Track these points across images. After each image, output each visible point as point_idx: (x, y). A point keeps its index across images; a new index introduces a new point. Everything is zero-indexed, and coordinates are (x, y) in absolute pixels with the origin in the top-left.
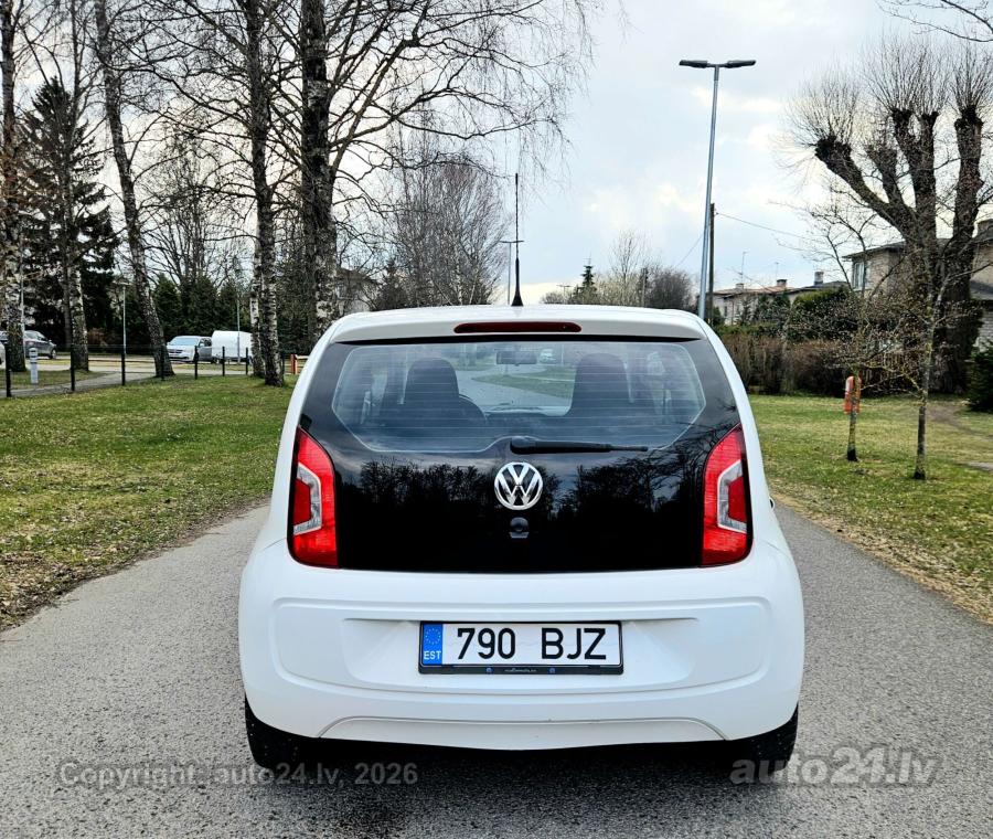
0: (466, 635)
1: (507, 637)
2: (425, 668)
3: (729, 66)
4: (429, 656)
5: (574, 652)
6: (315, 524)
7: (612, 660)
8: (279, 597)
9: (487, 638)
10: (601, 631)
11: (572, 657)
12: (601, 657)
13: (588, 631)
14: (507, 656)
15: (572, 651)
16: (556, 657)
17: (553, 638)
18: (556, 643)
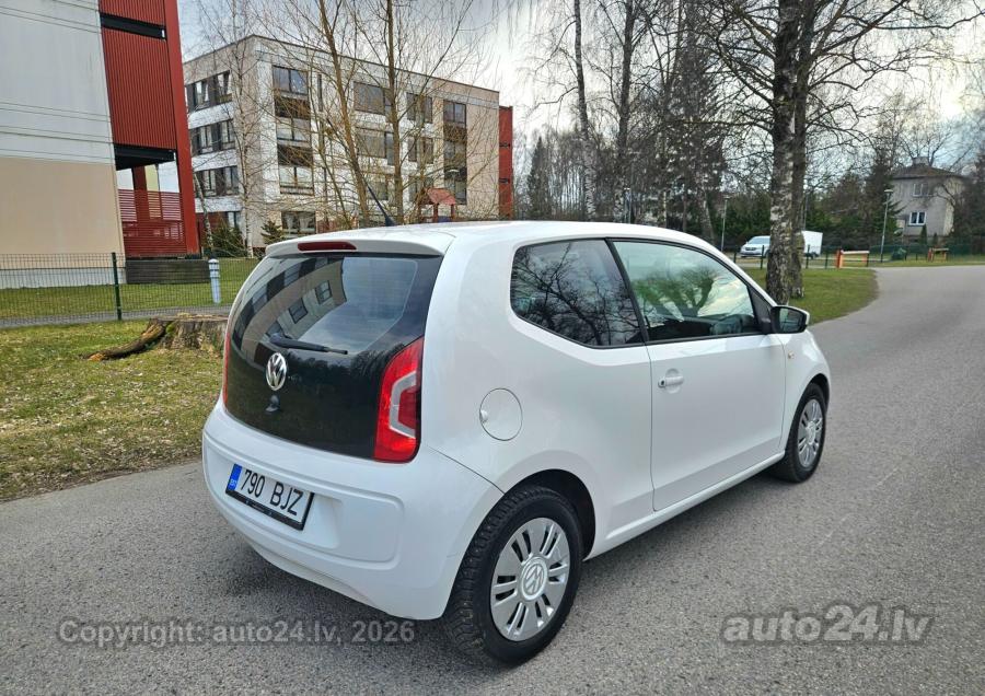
0: (248, 475)
1: (262, 482)
2: (228, 492)
4: (233, 483)
5: (284, 505)
7: (300, 520)
9: (254, 481)
10: (301, 494)
11: (283, 508)
12: (295, 514)
13: (296, 491)
14: (257, 496)
15: (283, 503)
16: (276, 504)
17: (279, 490)
18: (279, 495)
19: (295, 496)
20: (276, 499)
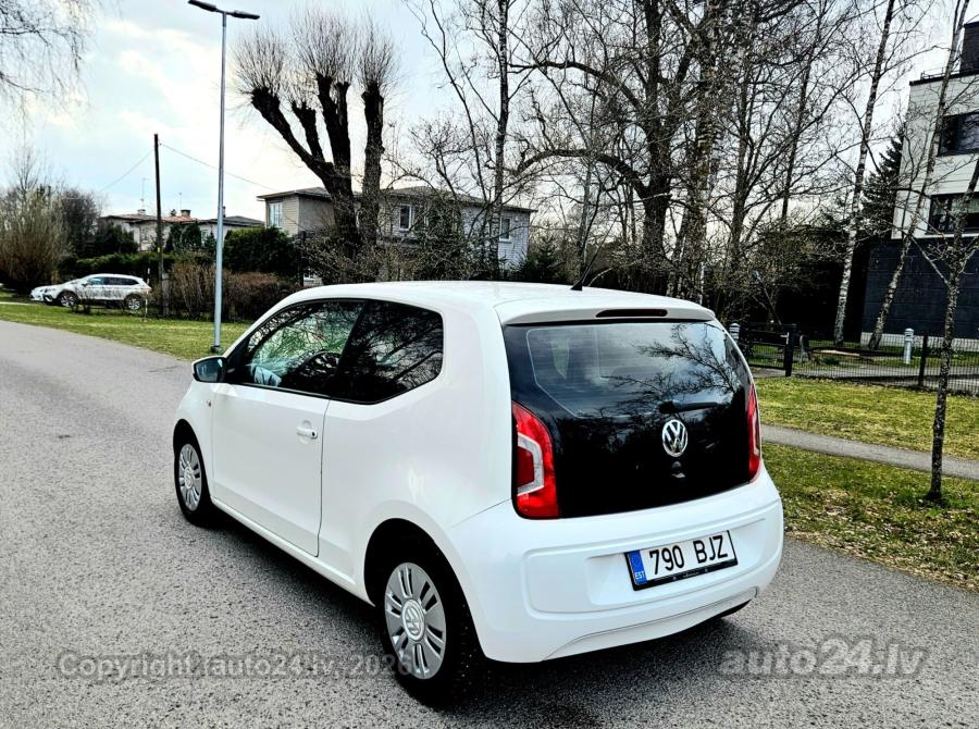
0: (655, 555)
1: (677, 551)
2: (637, 587)
3: (236, 15)
4: (638, 576)
5: (712, 555)
6: (538, 484)
7: (731, 557)
8: (525, 551)
9: (667, 556)
10: (720, 537)
11: (712, 559)
12: (726, 555)
13: (715, 538)
14: (681, 566)
15: (710, 554)
16: (704, 561)
17: (699, 547)
18: (703, 551)
19: (716, 543)
20: (702, 556)
